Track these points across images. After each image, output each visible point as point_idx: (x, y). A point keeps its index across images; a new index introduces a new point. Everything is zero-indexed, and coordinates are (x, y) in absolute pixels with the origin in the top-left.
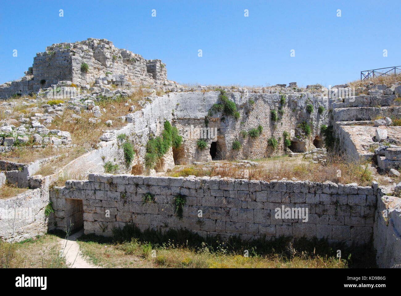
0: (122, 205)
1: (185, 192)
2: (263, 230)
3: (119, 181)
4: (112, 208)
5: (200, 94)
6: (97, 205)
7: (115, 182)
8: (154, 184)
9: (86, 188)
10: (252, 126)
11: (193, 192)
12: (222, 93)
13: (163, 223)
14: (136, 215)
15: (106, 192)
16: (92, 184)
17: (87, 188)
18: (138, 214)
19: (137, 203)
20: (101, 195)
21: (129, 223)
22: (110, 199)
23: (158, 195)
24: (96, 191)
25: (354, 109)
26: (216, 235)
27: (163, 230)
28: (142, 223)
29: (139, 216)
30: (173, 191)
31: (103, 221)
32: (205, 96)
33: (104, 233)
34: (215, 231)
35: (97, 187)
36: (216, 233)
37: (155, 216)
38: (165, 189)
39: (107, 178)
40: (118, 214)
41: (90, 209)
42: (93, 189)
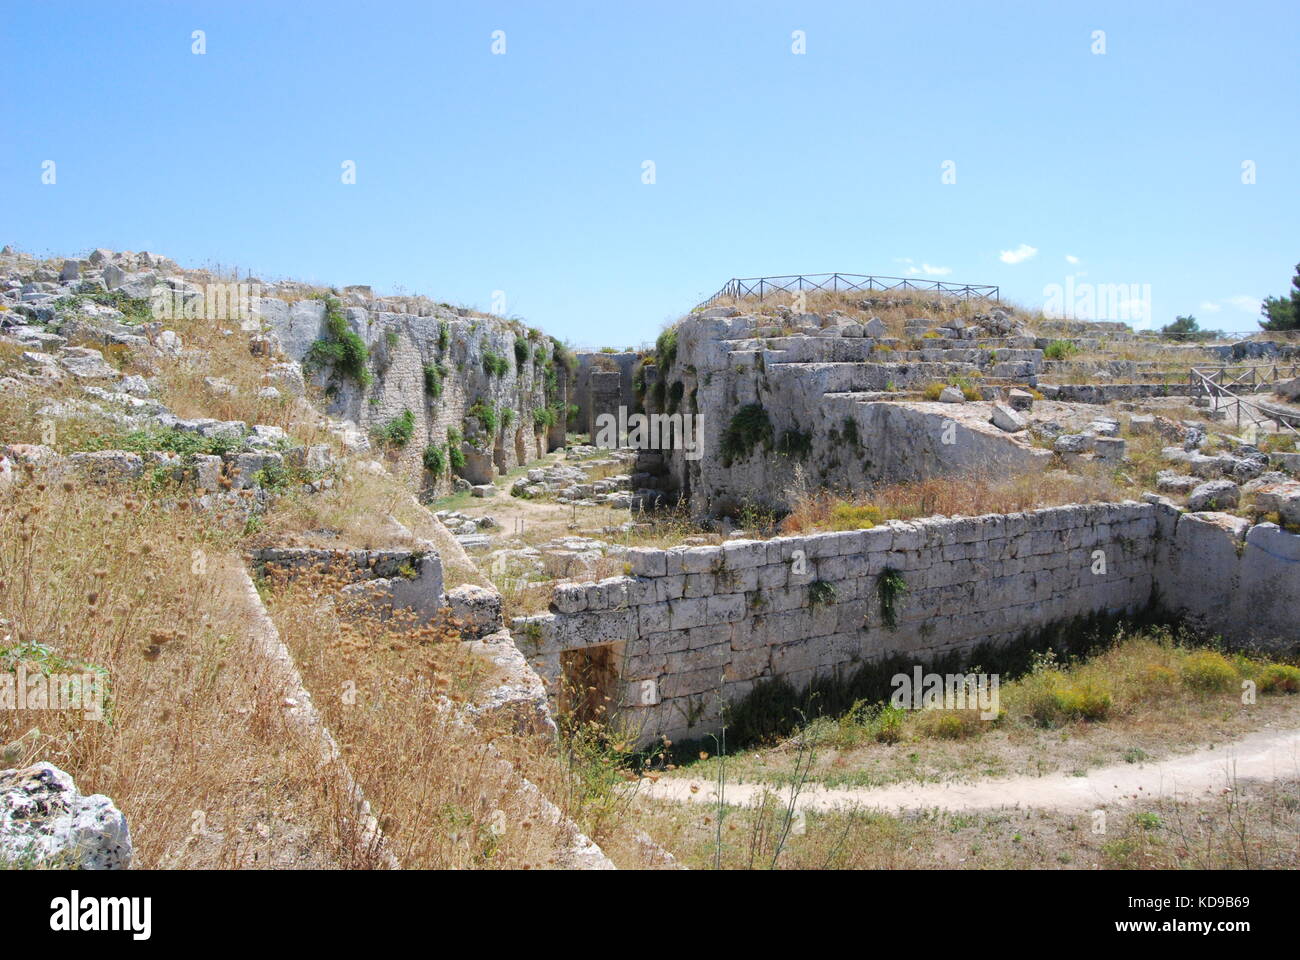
0: (750, 628)
1: (898, 562)
2: (1026, 617)
3: (742, 560)
4: (720, 646)
5: (280, 306)
6: (675, 647)
7: (730, 564)
8: (832, 553)
9: (638, 600)
10: (392, 411)
11: (913, 558)
12: (329, 308)
13: (846, 652)
14: (785, 650)
15: (704, 601)
16: (660, 585)
17: (644, 601)
18: (789, 645)
19: (788, 615)
20: (689, 613)
21: (762, 679)
22: (716, 618)
23: (840, 580)
24: (672, 603)
25: (847, 366)
26: (948, 652)
27: (848, 672)
28: (799, 669)
29: (792, 650)
30: (873, 564)
31: (686, 693)
32: (294, 313)
33: (690, 730)
34: (948, 643)
35: (676, 592)
36: (950, 647)
37: (829, 638)
38: (858, 561)
39: (709, 557)
40: (736, 660)
41: (649, 666)
42: (662, 598)
